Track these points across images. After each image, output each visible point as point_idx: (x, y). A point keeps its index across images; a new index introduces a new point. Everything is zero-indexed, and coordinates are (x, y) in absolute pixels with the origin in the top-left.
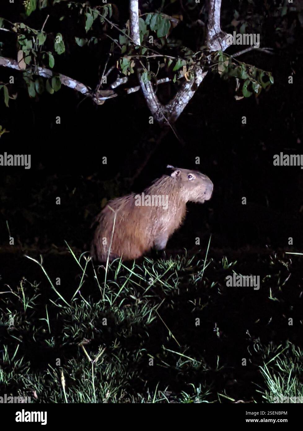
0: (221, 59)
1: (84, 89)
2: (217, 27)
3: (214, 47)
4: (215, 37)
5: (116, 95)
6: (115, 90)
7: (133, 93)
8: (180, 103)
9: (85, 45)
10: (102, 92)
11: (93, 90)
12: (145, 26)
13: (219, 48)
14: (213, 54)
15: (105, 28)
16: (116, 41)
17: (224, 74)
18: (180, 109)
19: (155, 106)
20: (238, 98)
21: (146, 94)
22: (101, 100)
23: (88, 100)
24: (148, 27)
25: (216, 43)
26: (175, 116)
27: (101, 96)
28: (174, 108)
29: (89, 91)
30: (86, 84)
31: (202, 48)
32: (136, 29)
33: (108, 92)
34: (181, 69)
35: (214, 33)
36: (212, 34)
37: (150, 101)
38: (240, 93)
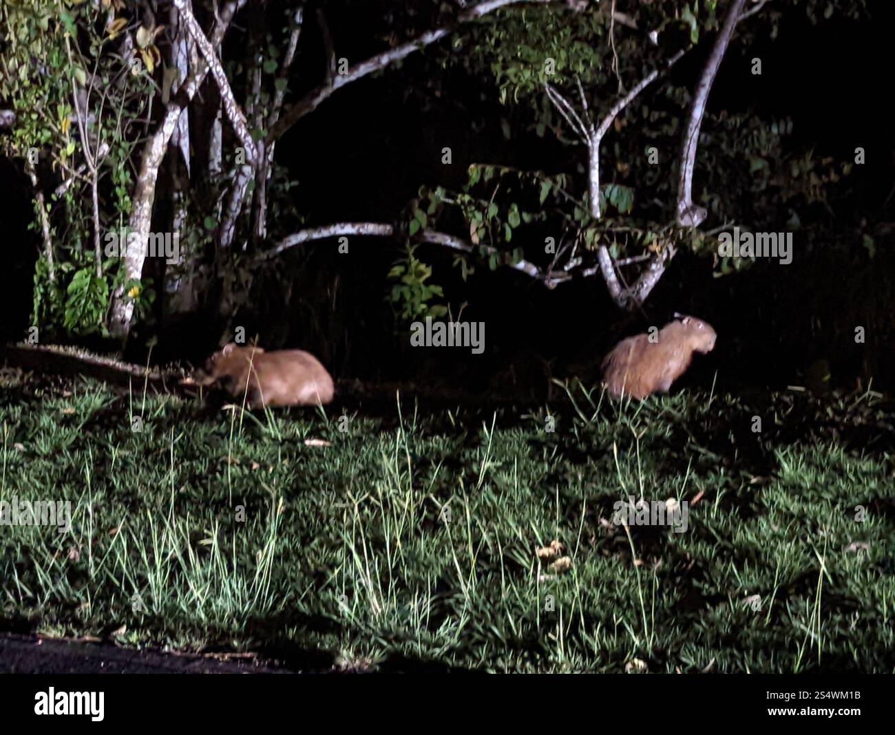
0: (694, 233)
1: (533, 271)
2: (687, 200)
3: (684, 222)
4: (686, 211)
5: (570, 278)
6: (570, 272)
7: (589, 276)
8: (645, 285)
9: (533, 221)
10: (555, 274)
11: (544, 271)
12: (604, 200)
13: (689, 223)
14: (685, 229)
15: (558, 201)
16: (568, 217)
17: (700, 250)
18: (644, 293)
19: (616, 289)
20: (716, 275)
21: (606, 275)
22: (553, 283)
23: (538, 283)
24: (608, 201)
25: (687, 218)
26: (640, 300)
27: (552, 278)
28: (638, 292)
29: (540, 273)
30: (536, 264)
31: (672, 223)
32: (596, 202)
33: (561, 273)
34: (651, 243)
35: (684, 207)
36: (681, 207)
37: (611, 283)
38: (719, 269)
